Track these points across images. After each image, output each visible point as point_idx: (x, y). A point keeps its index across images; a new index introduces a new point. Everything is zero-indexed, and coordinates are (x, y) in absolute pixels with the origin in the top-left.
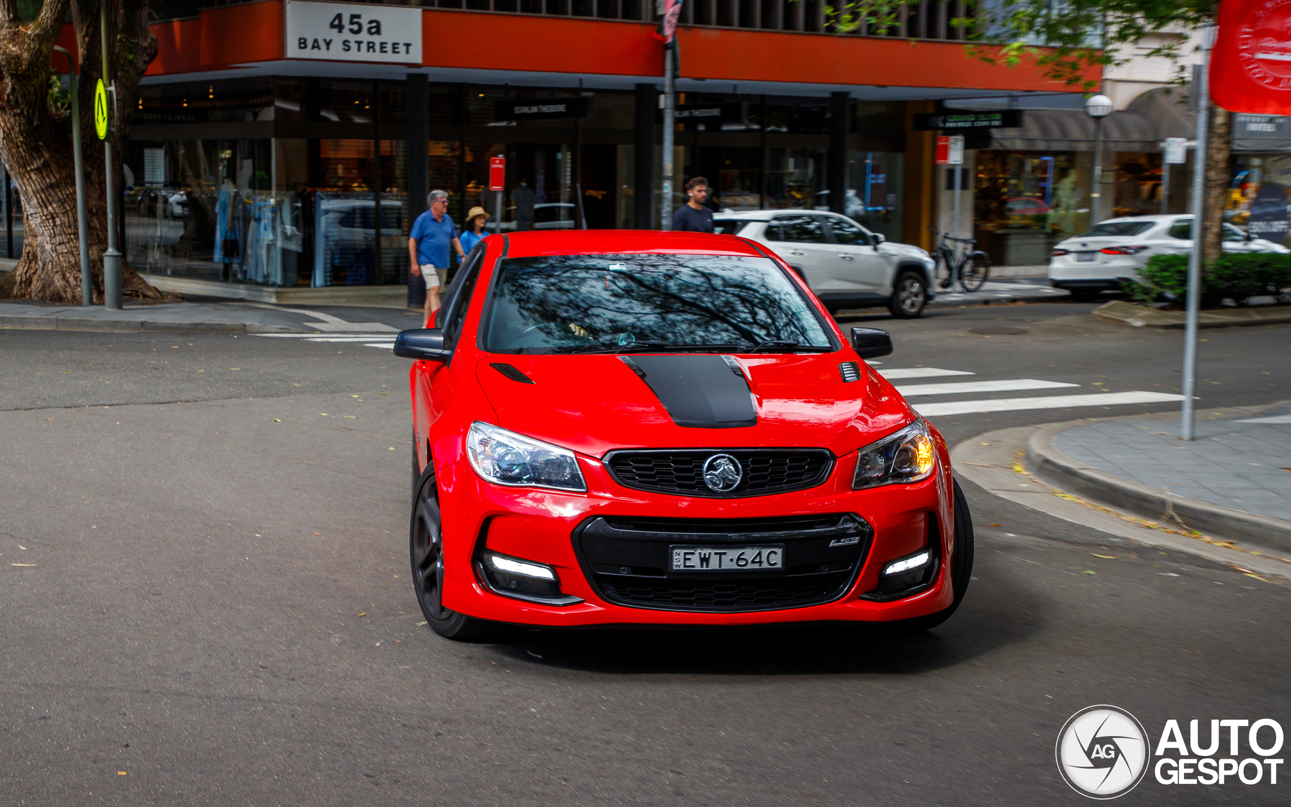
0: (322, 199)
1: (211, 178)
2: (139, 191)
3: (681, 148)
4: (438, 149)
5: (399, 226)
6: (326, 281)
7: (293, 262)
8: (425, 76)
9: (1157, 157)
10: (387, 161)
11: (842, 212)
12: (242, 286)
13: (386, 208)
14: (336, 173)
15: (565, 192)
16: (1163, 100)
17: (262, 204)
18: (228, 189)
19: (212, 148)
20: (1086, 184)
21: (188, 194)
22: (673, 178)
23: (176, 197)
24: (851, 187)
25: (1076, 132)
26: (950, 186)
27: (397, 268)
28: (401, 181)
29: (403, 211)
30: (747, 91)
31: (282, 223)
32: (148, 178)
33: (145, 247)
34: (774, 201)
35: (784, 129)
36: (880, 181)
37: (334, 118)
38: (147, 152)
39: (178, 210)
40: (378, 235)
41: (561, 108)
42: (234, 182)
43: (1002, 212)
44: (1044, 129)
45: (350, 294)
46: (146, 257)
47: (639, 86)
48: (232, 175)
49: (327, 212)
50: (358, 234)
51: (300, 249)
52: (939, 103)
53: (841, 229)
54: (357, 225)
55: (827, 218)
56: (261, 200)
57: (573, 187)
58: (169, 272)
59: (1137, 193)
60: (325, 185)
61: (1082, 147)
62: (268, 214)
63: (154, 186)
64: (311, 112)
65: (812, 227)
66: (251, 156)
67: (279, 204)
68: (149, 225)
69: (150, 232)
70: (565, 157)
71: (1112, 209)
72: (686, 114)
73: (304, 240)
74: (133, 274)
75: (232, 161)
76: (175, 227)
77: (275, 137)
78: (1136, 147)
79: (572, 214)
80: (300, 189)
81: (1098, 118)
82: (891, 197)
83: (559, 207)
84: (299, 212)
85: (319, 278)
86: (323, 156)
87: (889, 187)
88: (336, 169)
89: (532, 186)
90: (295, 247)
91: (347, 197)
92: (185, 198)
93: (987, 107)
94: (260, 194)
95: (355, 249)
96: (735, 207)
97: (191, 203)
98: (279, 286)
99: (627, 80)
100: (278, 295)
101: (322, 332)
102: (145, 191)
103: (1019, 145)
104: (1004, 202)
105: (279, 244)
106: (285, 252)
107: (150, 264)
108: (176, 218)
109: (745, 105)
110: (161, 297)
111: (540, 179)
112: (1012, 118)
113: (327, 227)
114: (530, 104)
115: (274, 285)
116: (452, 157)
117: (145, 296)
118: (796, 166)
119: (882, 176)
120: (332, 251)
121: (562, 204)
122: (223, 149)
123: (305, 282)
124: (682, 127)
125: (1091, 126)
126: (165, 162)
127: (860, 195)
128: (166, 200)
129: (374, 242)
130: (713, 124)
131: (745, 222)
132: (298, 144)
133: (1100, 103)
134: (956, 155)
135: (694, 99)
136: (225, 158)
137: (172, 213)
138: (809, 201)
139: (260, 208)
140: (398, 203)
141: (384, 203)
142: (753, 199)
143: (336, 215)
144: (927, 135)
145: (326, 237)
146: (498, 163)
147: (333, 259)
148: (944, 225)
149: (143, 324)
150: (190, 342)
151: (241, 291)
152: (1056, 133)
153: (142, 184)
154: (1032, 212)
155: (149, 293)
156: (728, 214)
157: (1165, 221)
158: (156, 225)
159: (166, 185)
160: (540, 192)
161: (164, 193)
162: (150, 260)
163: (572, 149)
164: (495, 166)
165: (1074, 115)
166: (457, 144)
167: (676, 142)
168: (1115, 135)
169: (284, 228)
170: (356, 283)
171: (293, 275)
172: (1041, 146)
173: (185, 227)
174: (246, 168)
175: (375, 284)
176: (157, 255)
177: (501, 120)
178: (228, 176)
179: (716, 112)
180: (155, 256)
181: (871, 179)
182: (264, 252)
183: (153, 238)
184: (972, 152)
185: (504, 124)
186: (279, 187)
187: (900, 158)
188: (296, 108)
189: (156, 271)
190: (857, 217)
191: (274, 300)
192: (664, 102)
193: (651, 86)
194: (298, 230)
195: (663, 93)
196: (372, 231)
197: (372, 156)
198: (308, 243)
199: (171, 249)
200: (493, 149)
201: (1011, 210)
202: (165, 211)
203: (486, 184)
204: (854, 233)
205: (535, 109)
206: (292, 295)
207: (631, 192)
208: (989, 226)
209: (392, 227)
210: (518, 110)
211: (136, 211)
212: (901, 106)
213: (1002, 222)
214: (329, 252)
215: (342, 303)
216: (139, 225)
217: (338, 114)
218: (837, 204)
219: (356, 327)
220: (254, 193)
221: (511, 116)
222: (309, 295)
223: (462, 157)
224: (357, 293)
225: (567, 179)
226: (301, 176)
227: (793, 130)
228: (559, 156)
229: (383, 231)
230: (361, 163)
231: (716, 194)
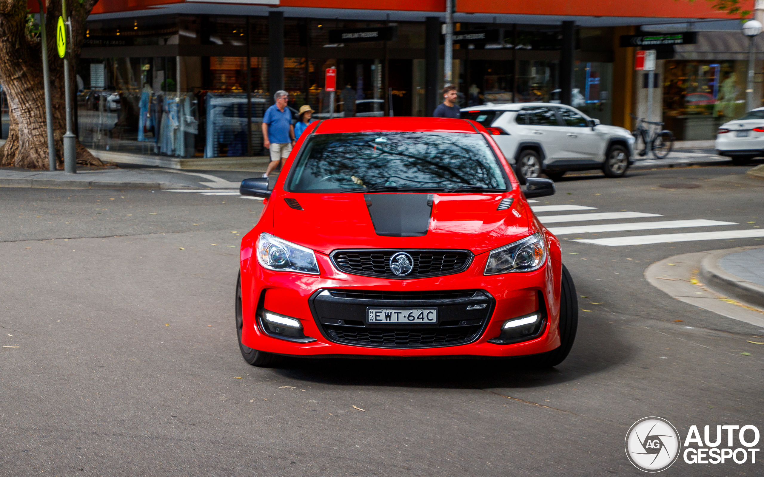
0: (211, 98)
1: (135, 83)
2: (87, 93)
3: (457, 61)
4: (290, 63)
6: (214, 154)
7: (192, 141)
8: (281, 13)
10: (255, 72)
11: (569, 103)
12: (157, 157)
13: (255, 104)
14: (220, 80)
15: (377, 91)
17: (171, 101)
18: (147, 91)
19: (136, 63)
20: (743, 83)
21: (121, 95)
23: (112, 97)
24: (576, 87)
25: (735, 47)
26: (646, 85)
28: (265, 85)
30: (503, 21)
31: (184, 114)
32: (93, 84)
33: (91, 131)
34: (521, 97)
35: (529, 47)
36: (596, 83)
37: (219, 42)
38: (93, 66)
39: (113, 106)
40: (250, 122)
41: (375, 34)
42: (151, 86)
43: (682, 103)
44: (713, 45)
45: (231, 162)
46: (92, 138)
47: (428, 18)
48: (150, 81)
49: (215, 106)
50: (236, 122)
51: (196, 132)
52: (638, 28)
53: (568, 116)
54: (235, 115)
55: (559, 108)
56: (170, 99)
57: (383, 88)
58: (108, 148)
60: (213, 88)
61: (740, 57)
62: (174, 108)
63: (97, 89)
64: (204, 38)
65: (548, 114)
66: (163, 68)
67: (182, 101)
68: (94, 116)
69: (95, 121)
70: (377, 68)
71: (761, 100)
72: (461, 37)
73: (199, 125)
74: (84, 150)
75: (150, 72)
76: (111, 117)
77: (180, 55)
79: (382, 107)
80: (196, 91)
81: (751, 37)
82: (604, 94)
83: (373, 103)
84: (196, 107)
85: (209, 151)
86: (212, 68)
87: (602, 87)
88: (220, 77)
89: (354, 88)
90: (193, 130)
91: (228, 96)
92: (118, 97)
93: (671, 30)
94: (169, 95)
95: (234, 132)
96: (495, 101)
97: (122, 101)
98: (183, 157)
99: (420, 15)
100: (182, 163)
101: (212, 188)
102: (91, 93)
103: (694, 56)
104: (684, 96)
105: (182, 128)
106: (186, 134)
107: (95, 142)
108: (112, 111)
109: (502, 31)
110: (103, 165)
111: (360, 83)
112: (690, 38)
113: (215, 117)
114: (354, 31)
115: (178, 156)
116: (300, 68)
117: (92, 164)
118: (537, 73)
119: (597, 79)
120: (218, 133)
121: (375, 100)
122: (144, 64)
123: (200, 154)
124: (458, 46)
125: (747, 42)
126: (105, 73)
127: (582, 92)
128: (105, 99)
129: (247, 127)
130: (480, 44)
131: (502, 112)
132: (195, 60)
133: (753, 26)
134: (650, 64)
135: (467, 27)
136: (144, 71)
137: (110, 108)
138: (547, 97)
139: (169, 104)
140: (263, 100)
141: (253, 100)
142: (507, 96)
143: (221, 109)
144: (630, 50)
145: (214, 123)
146: (331, 72)
147: (218, 138)
148: (641, 112)
149: (90, 183)
150: (123, 195)
151: (157, 161)
152: (721, 48)
153: (89, 88)
154: (704, 102)
155: (94, 163)
156: (490, 107)
158: (98, 116)
159: (105, 89)
160: (360, 92)
161: (104, 94)
162: (95, 140)
163: (382, 62)
164: (329, 74)
165: (734, 35)
166: (303, 60)
167: (455, 56)
169: (185, 118)
170: (234, 155)
171: (192, 150)
172: (710, 57)
173: (119, 117)
174: (160, 77)
175: (247, 156)
176: (100, 136)
177: (334, 43)
178: (147, 82)
179: (481, 36)
180: (98, 137)
181: (590, 82)
182: (172, 134)
183: (97, 125)
184: (661, 61)
185: (335, 45)
186: (182, 90)
187: (610, 67)
188: (194, 36)
189: (99, 147)
190: (580, 108)
191: (179, 167)
192: (446, 29)
193: (436, 19)
194: (195, 118)
195: (445, 23)
196: (246, 120)
197: (245, 68)
198: (202, 127)
199: (109, 133)
200: (328, 63)
201: (688, 102)
202: (105, 106)
203: (323, 86)
204: (578, 119)
205: (356, 35)
206: (191, 163)
207: (423, 92)
208: (673, 113)
210: (345, 36)
211: (85, 106)
212: (611, 30)
213: (682, 110)
214: (216, 134)
215: (224, 168)
216: (87, 116)
217: (222, 40)
218: (566, 99)
219: (235, 185)
220: (165, 94)
221: (340, 40)
222: (202, 163)
223: (307, 68)
224: (235, 162)
225: (378, 83)
226: (197, 82)
227: (535, 47)
228: (373, 67)
229: (253, 119)
230: (238, 73)
231: (481, 93)
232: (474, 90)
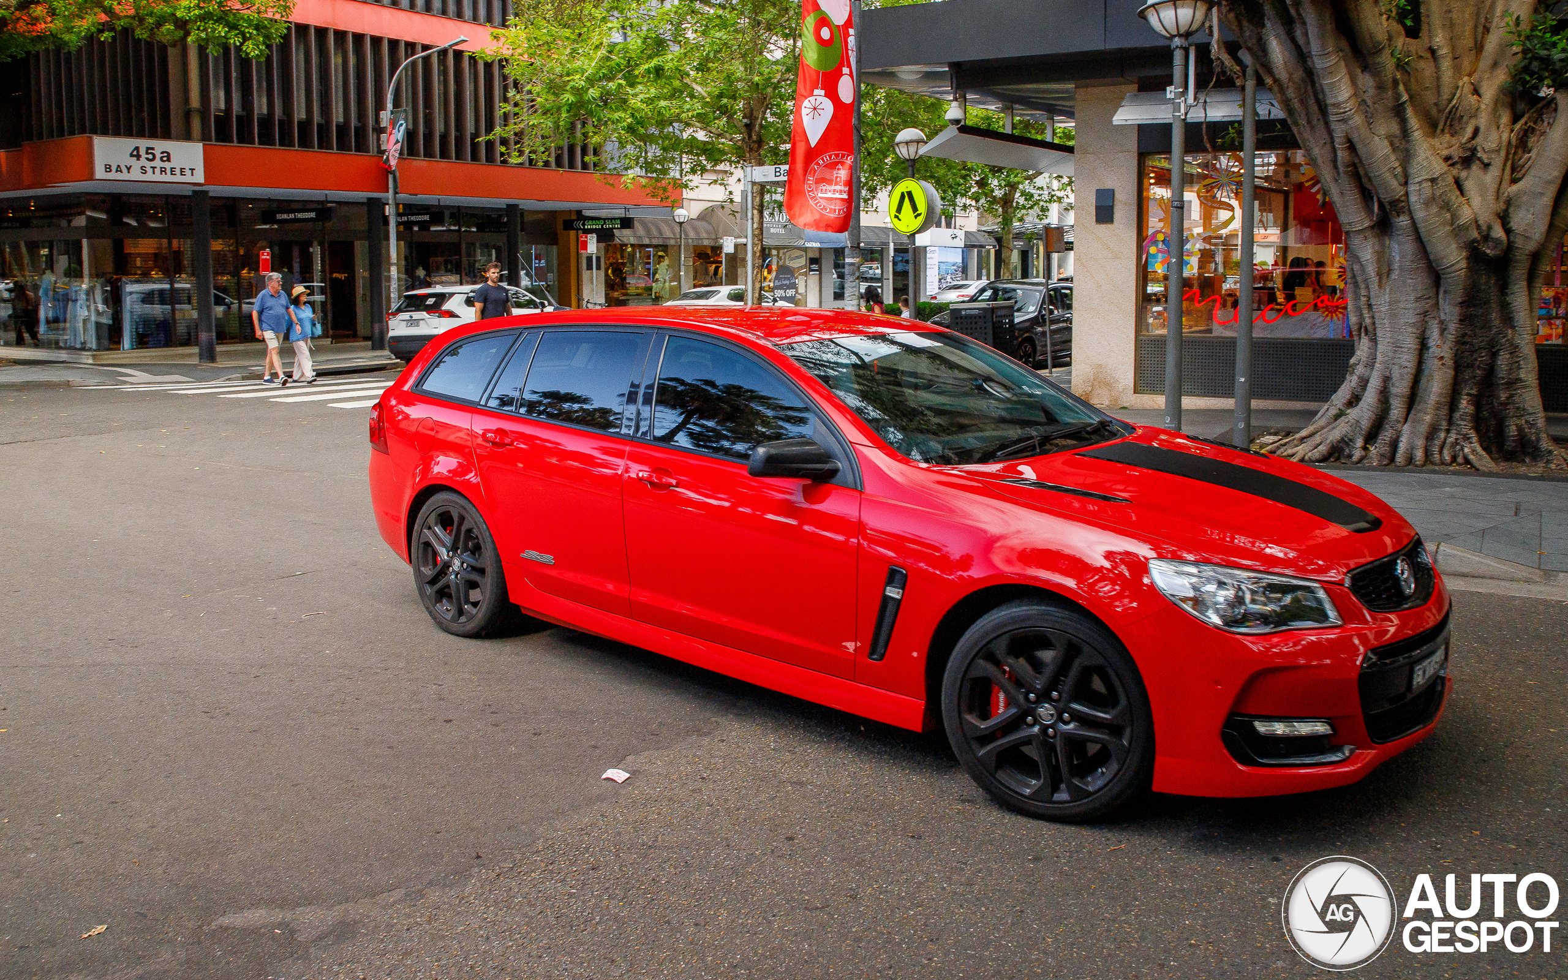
0: (127, 284)
1: (34, 270)
3: (402, 243)
4: (217, 245)
5: (189, 303)
6: (132, 345)
7: (105, 333)
8: (206, 192)
9: (717, 249)
10: (177, 255)
11: (517, 285)
12: (64, 352)
13: (178, 290)
14: (137, 264)
15: (318, 275)
16: (720, 212)
17: (78, 288)
18: (48, 278)
19: (33, 247)
20: (676, 266)
22: (397, 265)
24: (523, 269)
25: (668, 233)
26: (590, 267)
27: (189, 334)
28: (189, 270)
29: (192, 292)
30: (448, 203)
31: (95, 303)
34: (469, 279)
35: (474, 229)
36: (541, 265)
37: (135, 224)
40: (173, 310)
41: (313, 215)
42: (53, 272)
43: (624, 285)
44: (648, 231)
45: (154, 354)
47: (369, 199)
49: (131, 293)
50: (157, 310)
51: (110, 322)
52: (579, 213)
53: (518, 298)
54: (155, 302)
56: (76, 286)
57: (323, 271)
59: (707, 272)
60: (128, 274)
61: (672, 242)
62: (83, 296)
64: (116, 218)
66: (66, 252)
67: (92, 288)
70: (316, 251)
71: (692, 283)
72: (405, 219)
73: (113, 315)
75: (50, 256)
77: (86, 238)
78: (706, 243)
79: (323, 291)
80: (108, 277)
81: (681, 223)
82: (550, 276)
84: (109, 294)
85: (127, 342)
86: (126, 251)
87: (548, 269)
88: (136, 261)
90: (106, 320)
91: (147, 282)
93: (610, 216)
94: (75, 281)
95: (155, 321)
96: (443, 283)
98: (95, 351)
99: (361, 195)
100: (94, 357)
101: (132, 384)
103: (632, 240)
104: (625, 279)
105: (93, 318)
106: (98, 325)
109: (447, 213)
111: (296, 267)
112: (627, 223)
113: (131, 305)
114: (288, 212)
115: (90, 349)
116: (229, 251)
119: (543, 261)
120: (137, 323)
121: (315, 284)
122: (42, 248)
123: (115, 346)
124: (401, 228)
125: (677, 229)
127: (528, 274)
129: (170, 315)
130: (424, 226)
131: (452, 295)
132: (106, 243)
133: (681, 214)
134: (593, 246)
135: (409, 209)
136: (43, 255)
139: (76, 292)
140: (188, 286)
141: (176, 285)
142: (454, 278)
143: (139, 296)
144: (572, 233)
145: (132, 312)
146: (265, 255)
147: (137, 328)
148: (586, 294)
150: (24, 395)
151: (63, 355)
152: (655, 233)
154: (642, 284)
156: (438, 289)
157: (725, 290)
160: (297, 276)
163: (321, 244)
164: (264, 257)
165: (666, 222)
166: (232, 241)
167: (398, 239)
168: (692, 234)
169: (97, 307)
170: (158, 345)
171: (106, 342)
172: (647, 241)
174: (62, 262)
175: (171, 346)
177: (265, 223)
178: (48, 268)
179: (427, 218)
181: (535, 263)
182: (81, 325)
184: (602, 245)
185: (268, 227)
186: (90, 276)
187: (554, 249)
188: (104, 216)
190: (527, 290)
191: (91, 361)
192: (389, 210)
193: (378, 200)
194: (108, 307)
195: (388, 204)
196: (169, 307)
197: (165, 251)
198: (117, 318)
200: (261, 245)
201: (629, 284)
203: (257, 270)
204: (527, 300)
205: (292, 216)
206: (105, 357)
207: (366, 274)
208: (616, 294)
209: (184, 304)
210: (279, 217)
212: (553, 214)
213: (624, 291)
214: (134, 323)
215: (147, 361)
217: (137, 221)
219: (159, 379)
220: (69, 281)
221: (274, 221)
222: (119, 356)
223: (237, 251)
224: (159, 353)
225: (318, 266)
226: (109, 267)
227: (481, 229)
228: (311, 250)
229: (177, 306)
230: (156, 256)
231: (428, 275)
232: (421, 273)
